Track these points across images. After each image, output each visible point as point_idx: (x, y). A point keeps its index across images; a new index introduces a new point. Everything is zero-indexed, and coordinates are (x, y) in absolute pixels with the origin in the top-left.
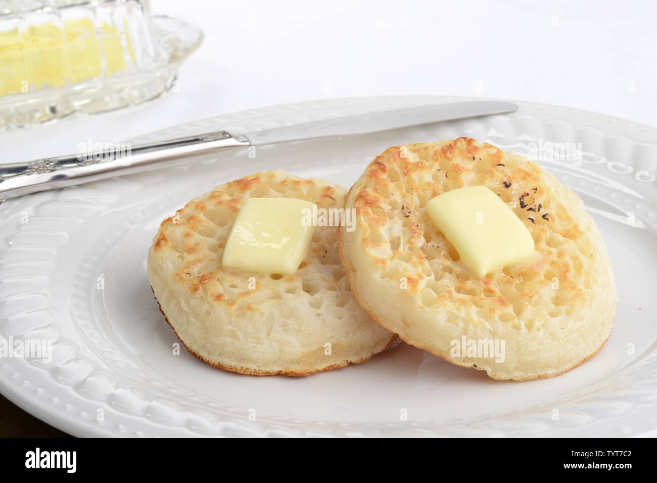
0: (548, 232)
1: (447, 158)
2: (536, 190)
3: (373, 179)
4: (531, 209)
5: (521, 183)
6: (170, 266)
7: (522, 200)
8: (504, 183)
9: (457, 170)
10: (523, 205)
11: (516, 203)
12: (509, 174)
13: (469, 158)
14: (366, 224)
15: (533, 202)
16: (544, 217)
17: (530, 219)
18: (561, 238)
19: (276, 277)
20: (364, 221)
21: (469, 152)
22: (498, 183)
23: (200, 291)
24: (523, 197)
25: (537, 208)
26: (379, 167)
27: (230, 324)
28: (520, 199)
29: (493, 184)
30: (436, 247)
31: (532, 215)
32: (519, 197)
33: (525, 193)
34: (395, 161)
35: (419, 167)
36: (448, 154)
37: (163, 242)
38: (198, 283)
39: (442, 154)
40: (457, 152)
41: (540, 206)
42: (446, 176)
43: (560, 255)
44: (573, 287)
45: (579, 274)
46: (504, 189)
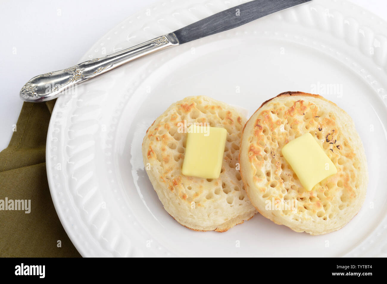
0: (339, 156)
1: (291, 116)
2: (334, 131)
3: (256, 136)
4: (331, 143)
5: (327, 128)
6: (157, 171)
7: (327, 138)
8: (319, 129)
9: (296, 123)
10: (327, 141)
11: (324, 140)
12: (321, 123)
13: (302, 114)
14: (255, 168)
15: (333, 139)
16: (337, 146)
17: (331, 149)
18: (345, 158)
19: (209, 180)
20: (253, 165)
21: (302, 110)
22: (315, 129)
23: (174, 191)
24: (327, 136)
25: (334, 142)
26: (259, 128)
27: (190, 211)
28: (326, 137)
29: (313, 129)
30: (288, 175)
31: (331, 147)
32: (326, 136)
33: (328, 134)
34: (266, 123)
35: (278, 125)
36: (292, 114)
37: (151, 153)
38: (173, 185)
39: (289, 114)
40: (296, 111)
41: (336, 141)
42: (291, 128)
43: (345, 169)
44: (351, 190)
45: (353, 181)
46: (318, 131)
